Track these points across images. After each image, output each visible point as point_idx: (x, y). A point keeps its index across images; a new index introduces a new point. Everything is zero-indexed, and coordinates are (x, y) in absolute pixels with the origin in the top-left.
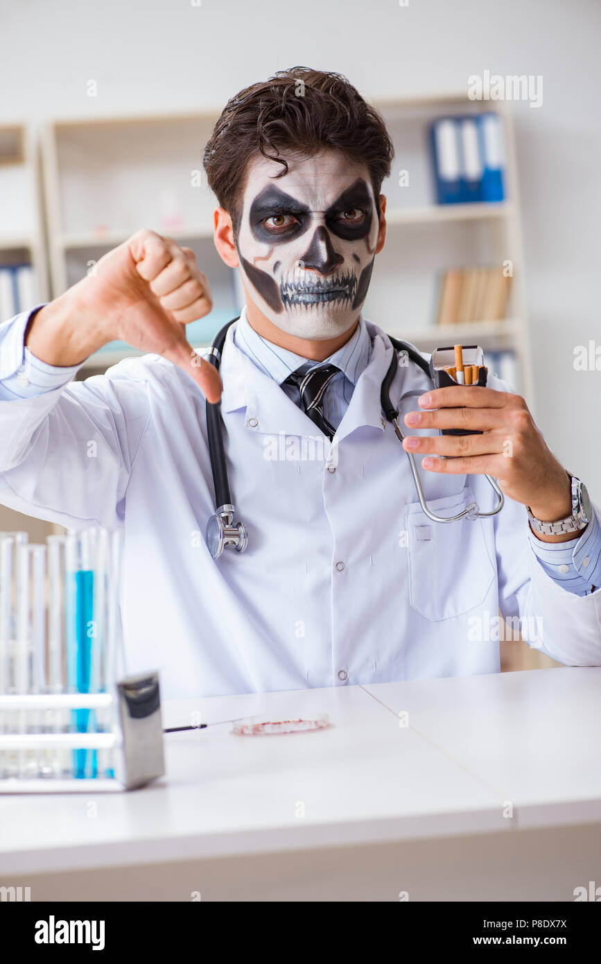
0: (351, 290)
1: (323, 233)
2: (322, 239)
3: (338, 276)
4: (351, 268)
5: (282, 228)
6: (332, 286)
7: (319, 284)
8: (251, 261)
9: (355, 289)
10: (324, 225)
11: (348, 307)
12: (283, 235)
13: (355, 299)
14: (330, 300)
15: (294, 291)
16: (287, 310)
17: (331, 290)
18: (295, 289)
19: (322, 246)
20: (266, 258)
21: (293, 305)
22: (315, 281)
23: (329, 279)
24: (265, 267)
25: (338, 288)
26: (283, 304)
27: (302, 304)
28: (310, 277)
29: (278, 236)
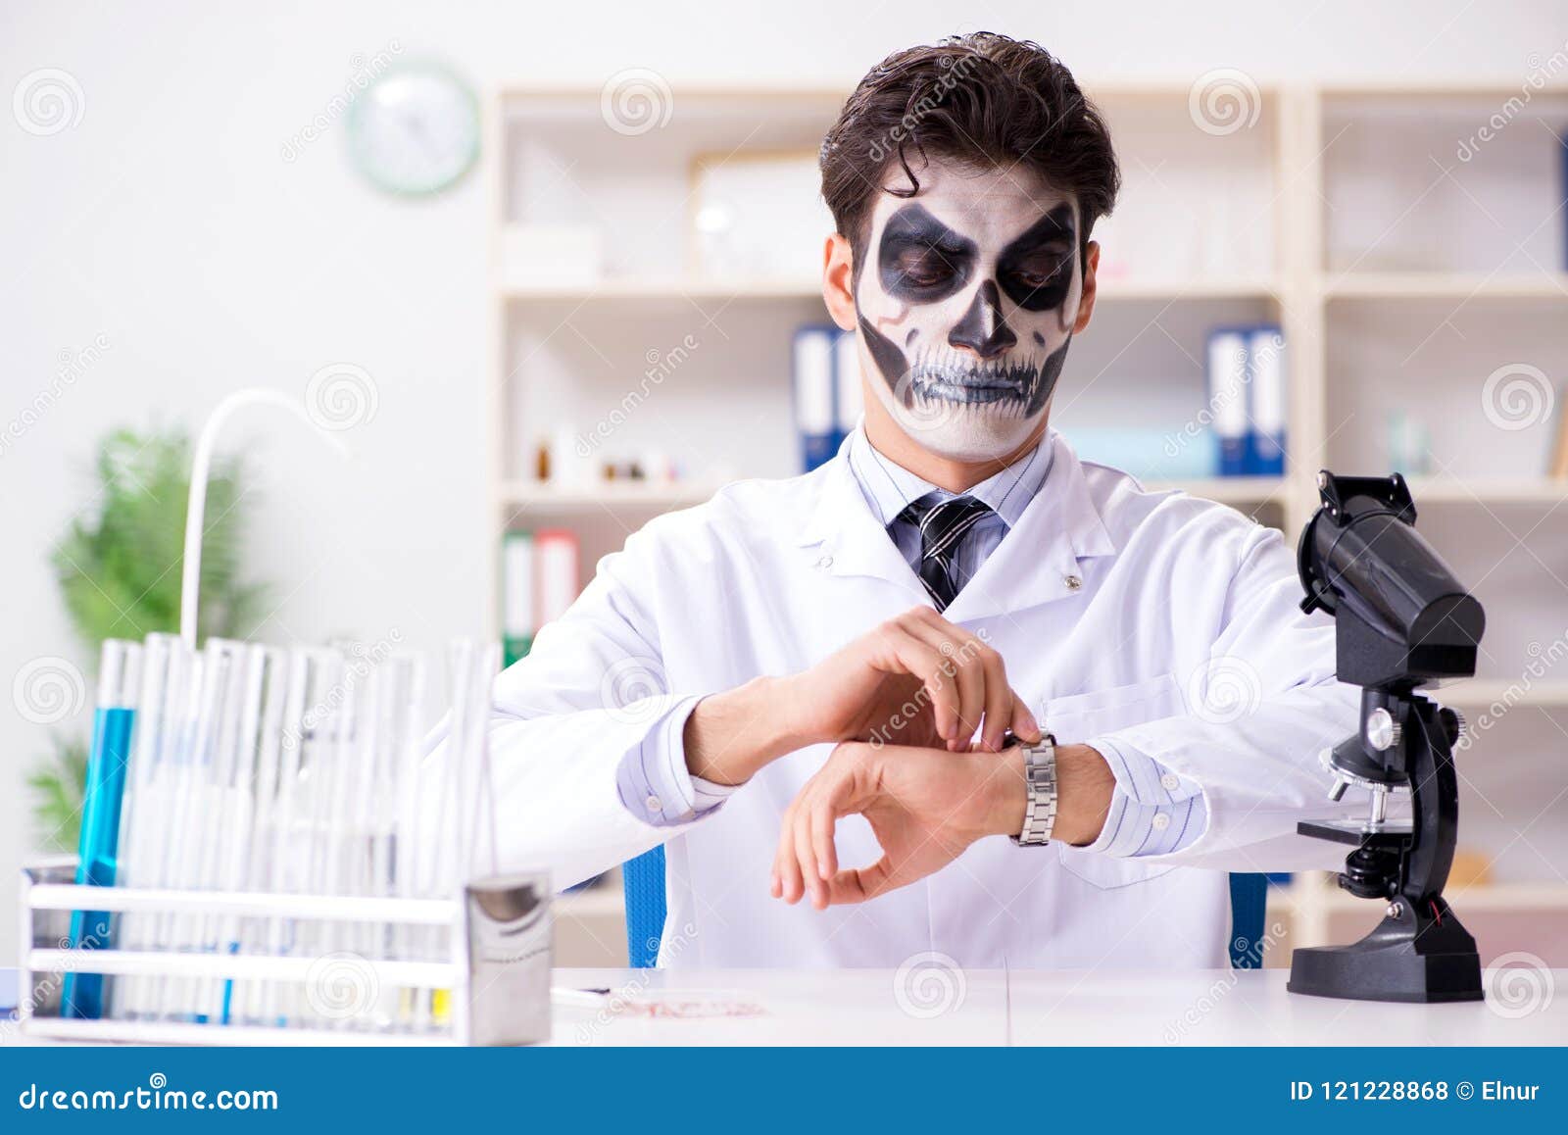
0: (1027, 388)
1: (990, 291)
2: (988, 302)
3: (1005, 364)
4: (1027, 355)
6: (994, 378)
7: (974, 372)
8: (874, 323)
9: (1033, 387)
10: (994, 279)
11: (1020, 413)
12: (927, 289)
13: (1032, 404)
14: (989, 401)
15: (934, 379)
16: (921, 406)
17: (991, 384)
18: (936, 375)
19: (987, 312)
20: (897, 322)
21: (929, 401)
22: (969, 367)
23: (990, 367)
24: (895, 335)
25: (1002, 382)
26: (916, 397)
27: (943, 399)
28: (966, 359)
29: (922, 289)
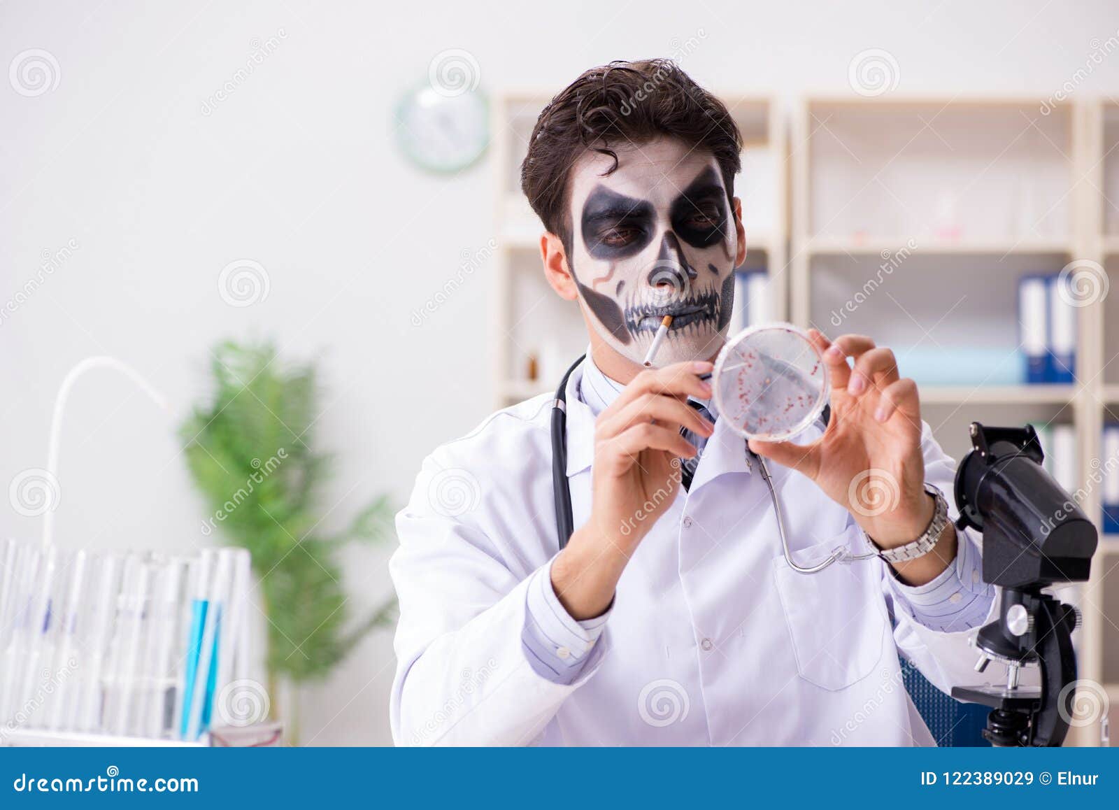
0: (713, 309)
1: (671, 239)
2: (672, 247)
3: (693, 293)
4: (708, 282)
5: (623, 240)
6: (685, 306)
8: (590, 285)
10: (671, 229)
12: (626, 247)
13: (719, 319)
14: (685, 325)
15: (641, 316)
16: (635, 339)
17: (684, 312)
18: (643, 312)
19: (672, 255)
20: (607, 279)
21: (640, 334)
23: (681, 297)
24: (606, 290)
25: (693, 308)
26: (630, 334)
27: (649, 330)
28: (660, 297)
29: (621, 249)
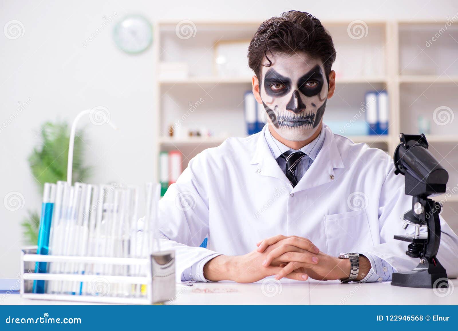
0: (312, 120)
1: (297, 93)
2: (296, 97)
3: (304, 115)
4: (310, 110)
5: (278, 90)
6: (300, 119)
7: (294, 118)
8: (266, 103)
9: (314, 119)
10: (297, 90)
11: (311, 128)
12: (279, 93)
13: (315, 124)
14: (300, 126)
15: (283, 120)
16: (281, 128)
17: (300, 121)
18: (284, 119)
19: (296, 100)
20: (271, 103)
21: (283, 126)
22: (292, 116)
23: (299, 116)
24: (271, 107)
25: (303, 120)
26: (279, 125)
27: (287, 126)
28: (290, 114)
29: (277, 93)
